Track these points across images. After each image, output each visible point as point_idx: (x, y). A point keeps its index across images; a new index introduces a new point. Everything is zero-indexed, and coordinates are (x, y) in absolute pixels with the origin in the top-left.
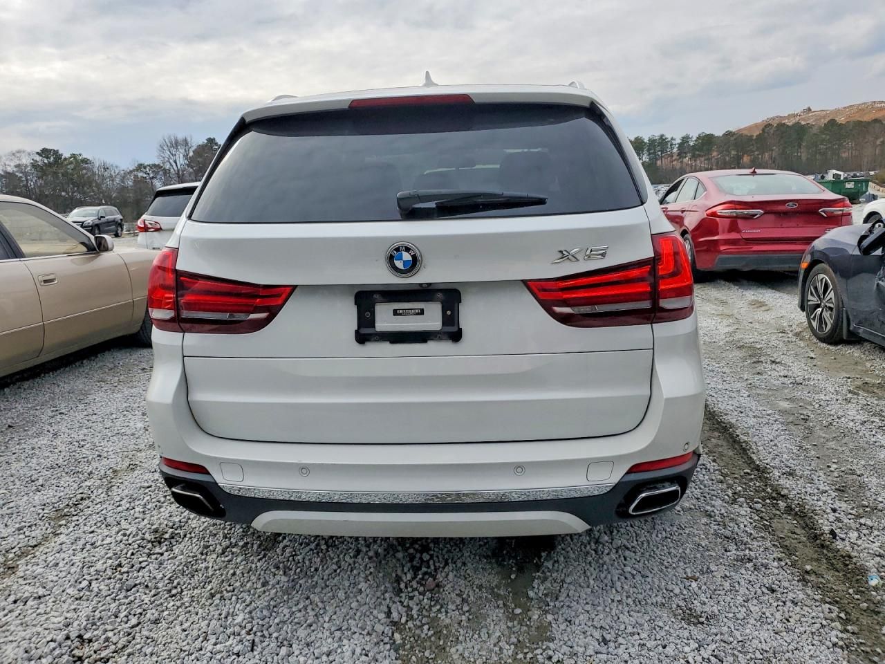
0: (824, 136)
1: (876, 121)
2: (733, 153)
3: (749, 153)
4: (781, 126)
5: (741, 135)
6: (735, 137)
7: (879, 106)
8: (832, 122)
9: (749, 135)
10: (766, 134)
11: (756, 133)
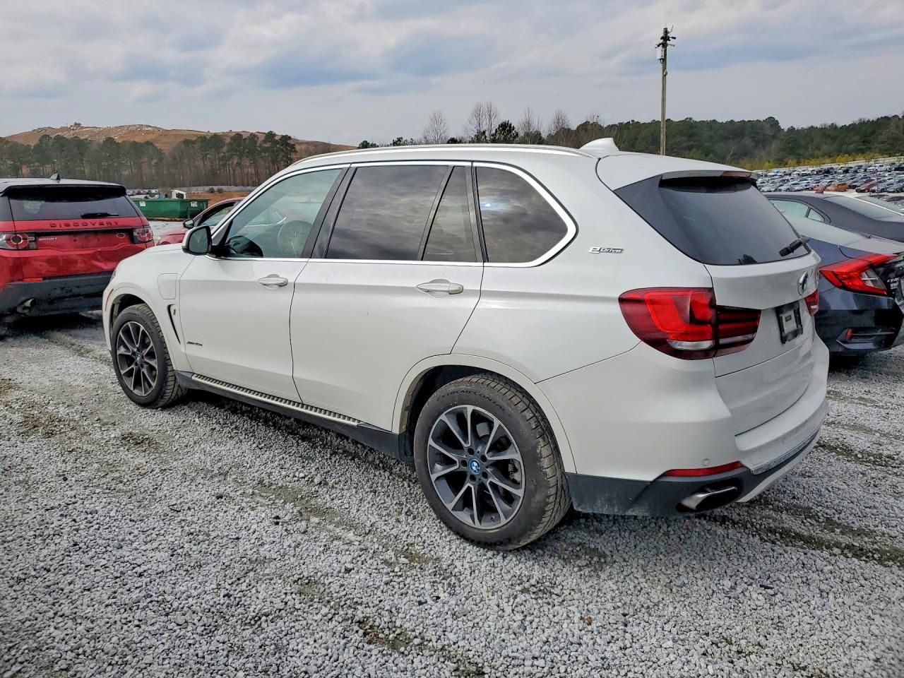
0: (104, 153)
1: (148, 143)
2: (10, 162)
3: (28, 163)
4: (60, 139)
5: (16, 144)
6: (9, 145)
7: (147, 129)
8: (110, 140)
9: (26, 145)
10: (44, 145)
11: (33, 143)
